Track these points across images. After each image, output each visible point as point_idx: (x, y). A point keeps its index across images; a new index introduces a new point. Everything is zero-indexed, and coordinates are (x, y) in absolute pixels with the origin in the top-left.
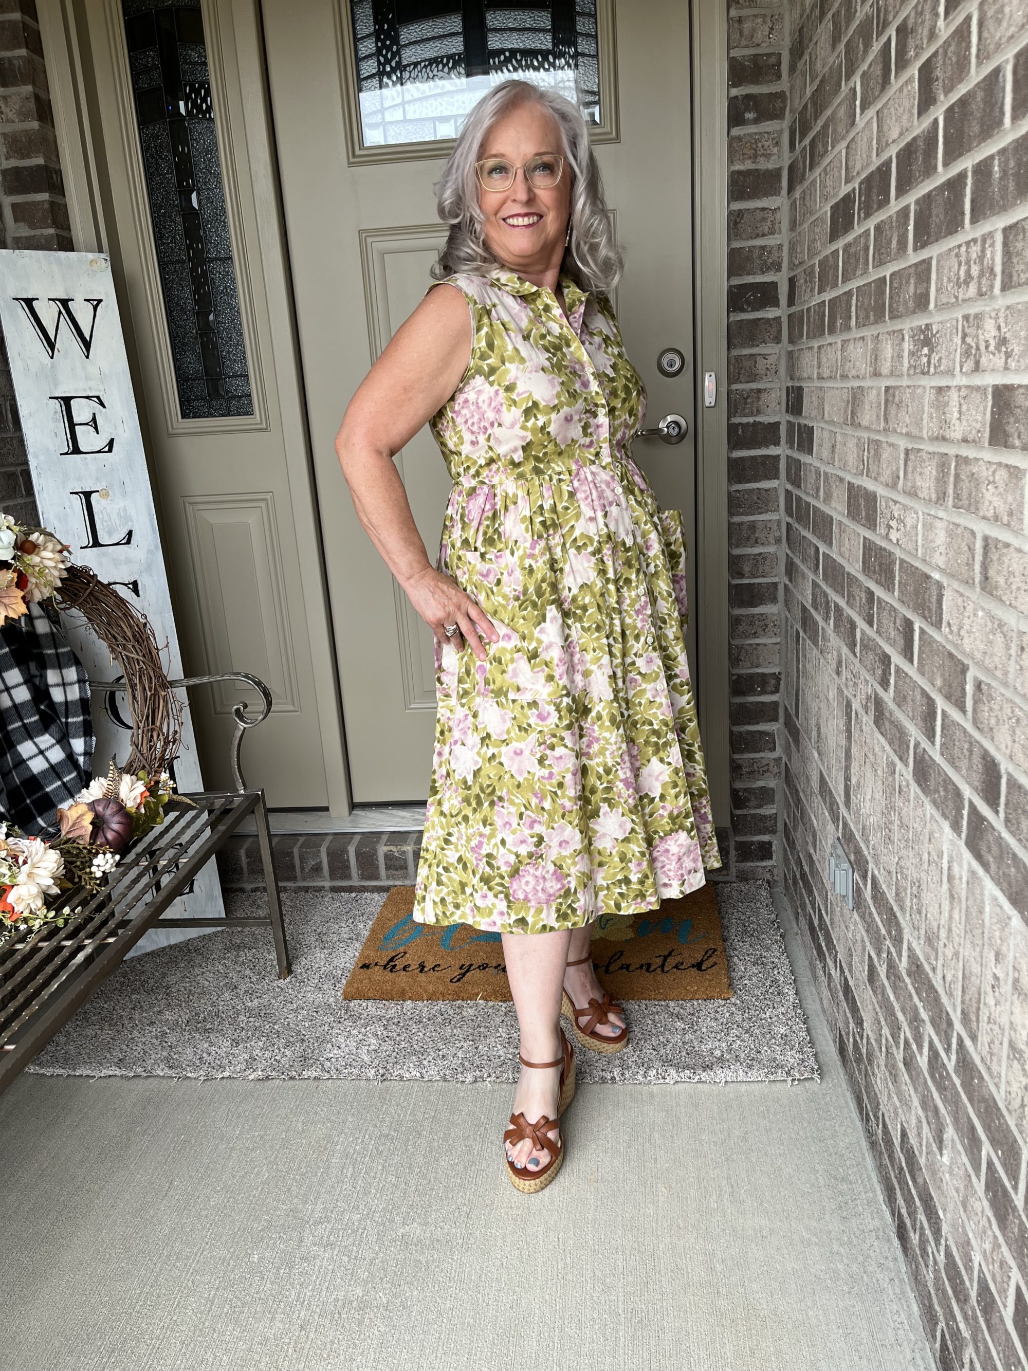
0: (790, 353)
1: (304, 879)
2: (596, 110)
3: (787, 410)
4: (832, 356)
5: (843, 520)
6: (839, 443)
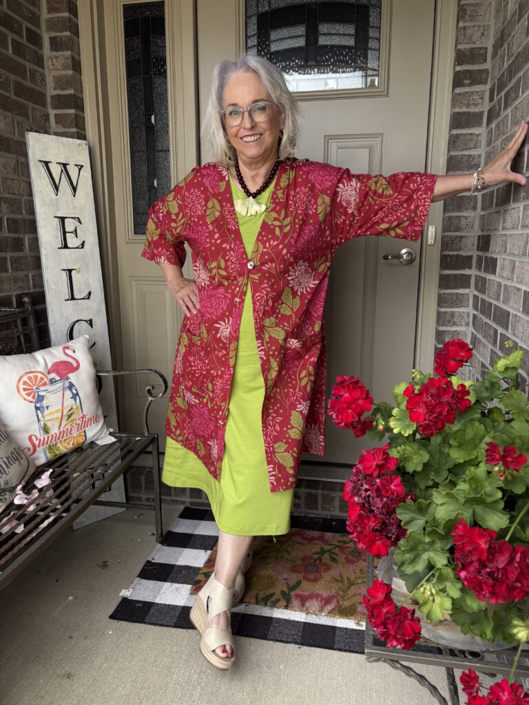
0: (482, 217)
1: (176, 496)
2: (377, 79)
3: (478, 249)
4: (515, 215)
5: (518, 314)
6: (518, 267)
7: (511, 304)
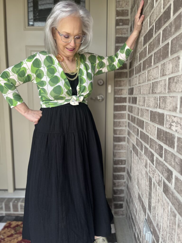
0: (130, 80)
3: (129, 94)
4: (144, 76)
5: (148, 122)
6: (147, 100)
7: (144, 117)
